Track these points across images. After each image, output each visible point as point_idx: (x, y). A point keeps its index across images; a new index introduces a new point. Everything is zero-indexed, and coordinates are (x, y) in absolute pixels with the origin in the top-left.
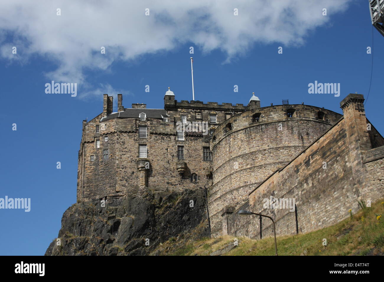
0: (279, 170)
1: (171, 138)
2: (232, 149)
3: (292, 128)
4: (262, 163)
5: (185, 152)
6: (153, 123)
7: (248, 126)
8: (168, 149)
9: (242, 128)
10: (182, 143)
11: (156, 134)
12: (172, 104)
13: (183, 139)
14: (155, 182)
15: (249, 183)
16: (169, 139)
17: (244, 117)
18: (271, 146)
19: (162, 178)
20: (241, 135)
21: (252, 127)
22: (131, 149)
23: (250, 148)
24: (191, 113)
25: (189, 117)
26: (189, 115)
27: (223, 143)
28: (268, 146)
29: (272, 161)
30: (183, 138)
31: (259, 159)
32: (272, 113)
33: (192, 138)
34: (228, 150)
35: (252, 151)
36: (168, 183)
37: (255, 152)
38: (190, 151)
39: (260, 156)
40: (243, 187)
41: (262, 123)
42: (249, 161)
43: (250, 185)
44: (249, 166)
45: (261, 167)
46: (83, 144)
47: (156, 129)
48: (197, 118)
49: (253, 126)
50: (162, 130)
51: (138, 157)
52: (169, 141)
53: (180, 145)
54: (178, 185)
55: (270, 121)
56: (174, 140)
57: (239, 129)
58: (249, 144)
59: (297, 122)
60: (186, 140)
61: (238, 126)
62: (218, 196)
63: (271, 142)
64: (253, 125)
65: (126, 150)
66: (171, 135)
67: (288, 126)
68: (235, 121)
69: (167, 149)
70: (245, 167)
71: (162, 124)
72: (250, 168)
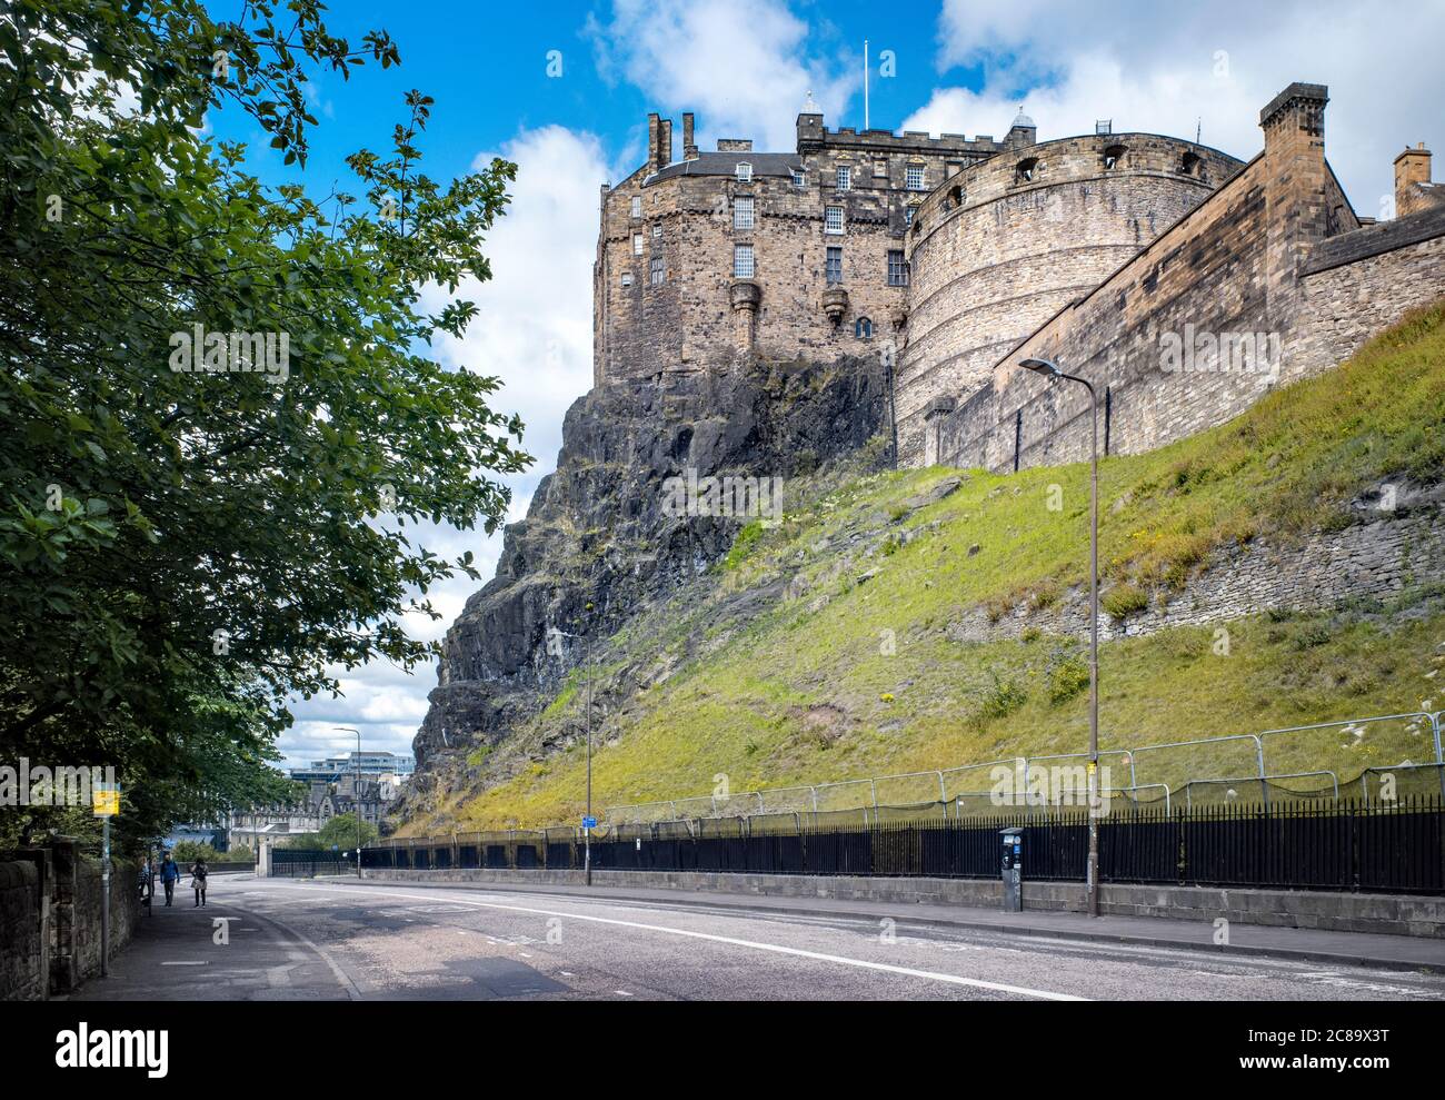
0: (1076, 304)
1: (811, 228)
2: (958, 256)
3: (1114, 199)
4: (1032, 289)
5: (845, 263)
6: (768, 188)
7: (1003, 193)
8: (805, 257)
9: (988, 198)
10: (838, 242)
11: (776, 216)
12: (817, 137)
13: (842, 231)
14: (772, 337)
15: (993, 341)
16: (807, 231)
17: (995, 170)
18: (1057, 245)
19: (789, 329)
20: (984, 219)
21: (1013, 195)
22: (716, 255)
23: (1003, 252)
24: (863, 161)
25: (858, 173)
26: (858, 168)
27: (939, 238)
28: (1050, 245)
29: (1055, 284)
30: (840, 228)
31: (1025, 280)
32: (1065, 158)
33: (863, 228)
34: (949, 256)
35: (1007, 259)
36: (802, 341)
37: (1016, 261)
38: (856, 262)
39: (1026, 271)
40: (979, 349)
41: (1040, 185)
42: (1000, 285)
43: (998, 344)
44: (998, 298)
45: (1026, 299)
46: (604, 246)
47: (777, 203)
48: (877, 174)
49: (1017, 194)
50: (789, 206)
51: (733, 275)
52: (806, 234)
53: (832, 245)
54: (827, 347)
55: (1059, 179)
56: (818, 233)
57: (980, 201)
58: (1000, 242)
59: (1128, 182)
60: (849, 233)
61: (979, 194)
62: (919, 372)
63: (1058, 236)
64: (1015, 191)
65: (705, 258)
66: (812, 218)
67: (1104, 192)
68: (971, 180)
69: (802, 257)
70: (986, 301)
71: (790, 192)
72: (1000, 303)
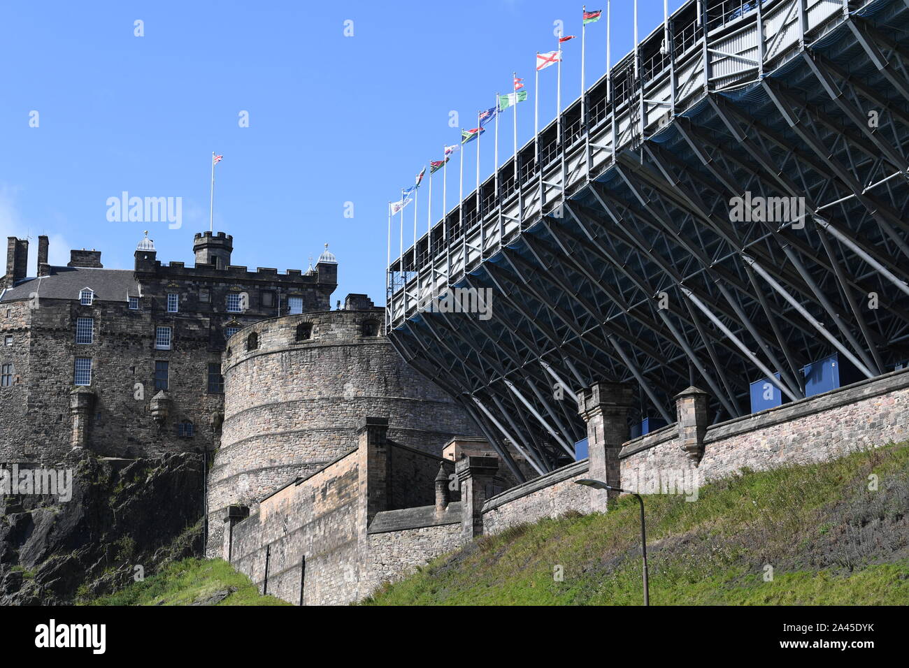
1: (142, 344)
2: (254, 389)
3: (368, 361)
4: (306, 426)
5: (171, 373)
6: (106, 311)
7: (287, 346)
8: (136, 369)
9: (276, 348)
10: (166, 355)
11: (112, 335)
12: (150, 270)
13: (167, 347)
14: (104, 437)
15: (277, 464)
16: (139, 347)
17: (282, 327)
18: (326, 394)
19: (119, 430)
20: (273, 364)
21: (294, 350)
22: (59, 366)
23: (286, 393)
24: (190, 289)
25: (185, 299)
26: (185, 294)
27: (241, 369)
28: (320, 393)
29: (322, 425)
30: (168, 344)
31: (300, 418)
32: (333, 326)
33: (187, 344)
34: (248, 387)
35: (289, 399)
36: (131, 440)
37: (294, 402)
38: (181, 373)
39: (302, 412)
40: (266, 469)
41: (313, 345)
42: (283, 419)
43: (279, 467)
44: (280, 430)
45: (300, 434)
47: (113, 325)
48: (202, 300)
49: (297, 350)
50: (124, 327)
51: (73, 383)
52: (138, 349)
53: (160, 359)
54: (153, 445)
55: (328, 342)
56: (149, 348)
57: (270, 349)
58: (284, 385)
59: (379, 349)
60: (175, 349)
61: (270, 343)
62: (226, 476)
63: (326, 386)
64: (296, 347)
65: (49, 368)
66: (144, 337)
67: (361, 354)
68: (265, 331)
69: (133, 369)
70: (273, 430)
71: (125, 314)
72: (282, 434)
